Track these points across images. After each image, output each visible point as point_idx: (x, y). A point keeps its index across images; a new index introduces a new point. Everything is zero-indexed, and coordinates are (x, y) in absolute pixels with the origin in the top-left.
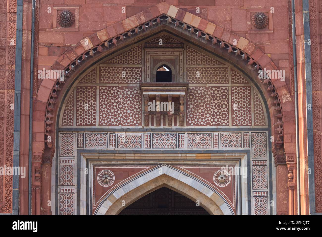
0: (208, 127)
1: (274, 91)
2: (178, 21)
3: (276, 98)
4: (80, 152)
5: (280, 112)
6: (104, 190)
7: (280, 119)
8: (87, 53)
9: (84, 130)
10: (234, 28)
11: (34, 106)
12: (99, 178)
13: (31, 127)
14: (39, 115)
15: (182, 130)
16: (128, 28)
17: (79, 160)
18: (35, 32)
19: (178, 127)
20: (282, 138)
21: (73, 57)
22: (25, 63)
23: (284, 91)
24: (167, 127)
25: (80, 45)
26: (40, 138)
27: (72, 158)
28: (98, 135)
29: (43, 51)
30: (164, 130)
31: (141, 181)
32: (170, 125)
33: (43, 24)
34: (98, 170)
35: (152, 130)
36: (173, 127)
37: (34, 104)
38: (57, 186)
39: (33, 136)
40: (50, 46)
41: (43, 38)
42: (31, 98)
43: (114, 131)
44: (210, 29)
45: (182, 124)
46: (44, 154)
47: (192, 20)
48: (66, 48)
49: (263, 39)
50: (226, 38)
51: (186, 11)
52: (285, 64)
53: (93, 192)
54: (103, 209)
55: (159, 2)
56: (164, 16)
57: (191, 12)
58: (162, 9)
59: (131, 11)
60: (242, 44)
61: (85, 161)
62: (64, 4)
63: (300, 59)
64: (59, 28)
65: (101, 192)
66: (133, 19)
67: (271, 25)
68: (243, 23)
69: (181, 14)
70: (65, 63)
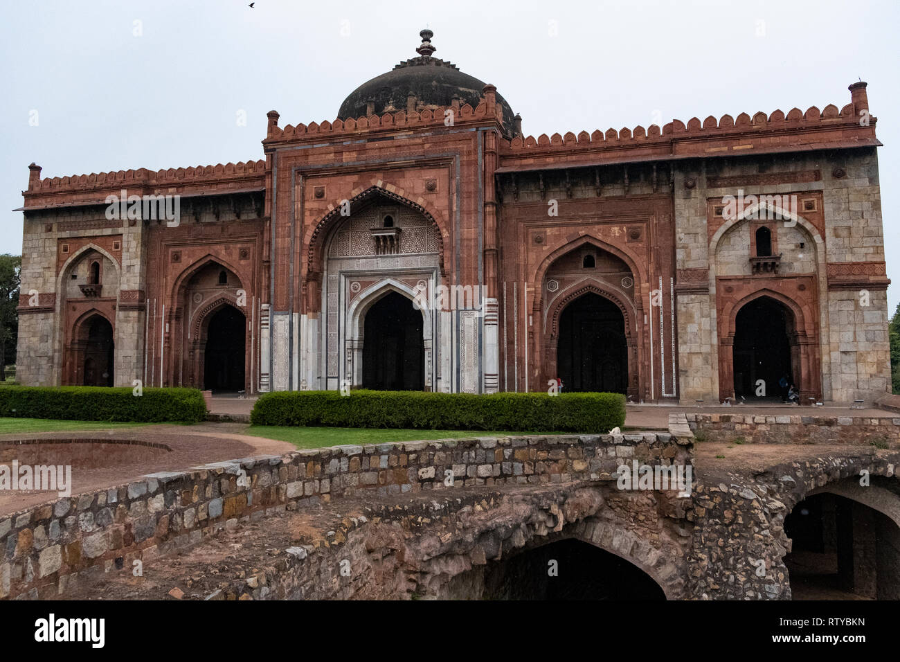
0: (413, 253)
1: (439, 230)
2: (383, 189)
3: (440, 234)
4: (341, 272)
5: (442, 243)
6: (355, 294)
7: (442, 247)
8: (332, 213)
9: (342, 259)
10: (415, 192)
11: (302, 247)
12: (352, 288)
13: (300, 259)
14: (305, 252)
15: (397, 256)
16: (354, 196)
17: (340, 277)
18: (303, 202)
19: (396, 254)
20: (443, 259)
21: (323, 216)
22: (296, 222)
23: (444, 230)
24: (389, 255)
25: (327, 208)
26: (305, 266)
27: (334, 276)
28: (350, 261)
29: (307, 213)
30: (387, 257)
31: (375, 288)
32: (391, 253)
33: (307, 197)
34: (351, 283)
35: (380, 257)
36: (393, 255)
37: (302, 244)
38: (327, 293)
39: (301, 264)
40: (311, 210)
41: (308, 205)
42: (301, 242)
43: (359, 258)
44: (401, 193)
45: (397, 253)
46: (308, 275)
47: (391, 188)
48: (320, 211)
49: (432, 197)
50: (411, 198)
51: (387, 182)
52: (446, 213)
53: (348, 296)
54: (354, 306)
55: (371, 178)
56: (375, 187)
57: (390, 183)
58: (373, 182)
59: (356, 185)
60: (420, 201)
61: (343, 278)
62: (319, 184)
63: (455, 209)
64: (316, 199)
65: (353, 296)
66: (356, 190)
67: (437, 189)
68: (420, 187)
69: (384, 185)
70: (319, 220)
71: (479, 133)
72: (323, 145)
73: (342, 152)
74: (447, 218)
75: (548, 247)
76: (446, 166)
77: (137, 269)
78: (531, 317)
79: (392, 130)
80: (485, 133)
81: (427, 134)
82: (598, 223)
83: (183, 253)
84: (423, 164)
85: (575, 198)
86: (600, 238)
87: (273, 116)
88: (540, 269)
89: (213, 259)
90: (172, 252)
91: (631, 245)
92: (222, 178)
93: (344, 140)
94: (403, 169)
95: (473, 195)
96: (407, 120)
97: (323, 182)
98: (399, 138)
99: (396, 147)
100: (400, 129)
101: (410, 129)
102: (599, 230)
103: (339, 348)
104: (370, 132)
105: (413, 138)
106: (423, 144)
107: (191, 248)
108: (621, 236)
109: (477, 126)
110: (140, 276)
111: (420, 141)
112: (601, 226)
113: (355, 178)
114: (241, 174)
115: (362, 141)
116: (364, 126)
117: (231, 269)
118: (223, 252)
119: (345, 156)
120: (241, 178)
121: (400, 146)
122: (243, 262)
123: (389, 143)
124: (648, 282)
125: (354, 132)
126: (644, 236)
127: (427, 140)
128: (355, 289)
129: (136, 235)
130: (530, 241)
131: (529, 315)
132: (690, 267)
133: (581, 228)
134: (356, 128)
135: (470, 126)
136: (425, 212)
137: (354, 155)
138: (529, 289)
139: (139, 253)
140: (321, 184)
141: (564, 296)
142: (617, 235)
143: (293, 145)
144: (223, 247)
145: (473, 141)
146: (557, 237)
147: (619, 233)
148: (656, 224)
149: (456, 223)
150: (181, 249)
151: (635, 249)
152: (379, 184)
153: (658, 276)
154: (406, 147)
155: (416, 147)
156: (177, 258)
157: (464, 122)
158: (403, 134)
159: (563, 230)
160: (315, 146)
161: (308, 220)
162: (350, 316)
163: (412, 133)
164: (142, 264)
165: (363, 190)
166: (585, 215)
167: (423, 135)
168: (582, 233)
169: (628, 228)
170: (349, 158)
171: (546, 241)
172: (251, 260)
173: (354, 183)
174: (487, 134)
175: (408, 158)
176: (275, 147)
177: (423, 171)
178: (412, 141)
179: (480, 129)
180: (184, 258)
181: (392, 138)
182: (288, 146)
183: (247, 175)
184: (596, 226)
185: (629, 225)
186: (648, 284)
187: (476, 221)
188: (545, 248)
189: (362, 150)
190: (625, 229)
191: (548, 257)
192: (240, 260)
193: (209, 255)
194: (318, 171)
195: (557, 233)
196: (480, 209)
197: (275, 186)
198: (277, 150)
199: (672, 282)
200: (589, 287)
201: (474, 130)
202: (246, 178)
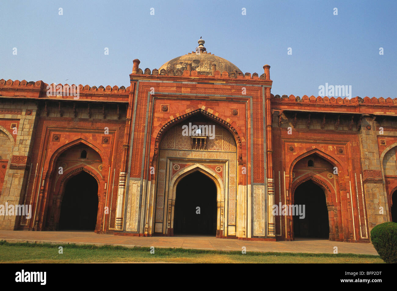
0: (215, 150)
2: (205, 111)
3: (240, 140)
4: (168, 158)
6: (176, 172)
7: (241, 148)
8: (172, 121)
9: (169, 150)
10: (225, 115)
12: (174, 167)
14: (153, 142)
15: (205, 151)
16: (187, 113)
17: (167, 160)
18: (153, 113)
20: (241, 155)
21: (167, 122)
23: (243, 138)
25: (169, 118)
27: (165, 159)
28: (174, 152)
29: (156, 120)
30: (198, 151)
32: (201, 149)
33: (156, 110)
34: (174, 164)
35: (194, 151)
37: (151, 138)
38: (159, 169)
40: (158, 118)
41: (156, 115)
43: (180, 150)
44: (217, 115)
45: (205, 149)
46: (154, 157)
47: (210, 111)
48: (164, 119)
49: (235, 119)
50: (222, 118)
51: (208, 107)
52: (243, 128)
53: (171, 172)
54: (175, 179)
55: (199, 104)
56: (200, 109)
57: (210, 108)
58: (199, 106)
59: (188, 107)
60: (228, 120)
61: (169, 161)
62: (164, 103)
63: (249, 127)
64: (162, 112)
65: (175, 172)
66: (189, 109)
67: (239, 114)
68: (228, 113)
69: (206, 109)
70: (163, 124)
71: (263, 88)
72: (169, 82)
73: (182, 87)
74: (244, 131)
75: (296, 153)
76: (244, 103)
77: (29, 142)
78: (287, 191)
79: (213, 80)
80: (266, 89)
81: (234, 84)
82: (322, 143)
83: (61, 136)
84: (230, 100)
85: (310, 128)
86: (323, 151)
87: (137, 62)
88: (291, 165)
89: (83, 141)
90: (54, 135)
91: (338, 156)
92: (96, 93)
93: (183, 81)
94: (218, 102)
95: (260, 120)
96: (221, 75)
97: (167, 103)
98: (216, 84)
99: (215, 89)
100: (218, 80)
101: (223, 80)
102: (322, 147)
103: (164, 204)
104: (199, 79)
105: (225, 86)
106: (231, 89)
107: (68, 133)
108: (334, 151)
109: (262, 84)
110: (30, 147)
111: (229, 87)
112: (323, 145)
113: (188, 103)
114: (108, 92)
115: (194, 83)
116: (195, 75)
117: (95, 148)
118: (91, 138)
119: (183, 89)
120: (108, 95)
121: (217, 89)
122: (104, 145)
123: (211, 86)
124: (349, 176)
125: (190, 77)
126: (344, 152)
127: (233, 87)
128: (176, 168)
129: (30, 121)
130: (286, 149)
131: (286, 190)
132: (372, 169)
133: (313, 144)
134: (190, 76)
135: (258, 84)
136: (231, 127)
137: (189, 90)
138: (286, 176)
139: (31, 132)
140: (165, 104)
141: (298, 181)
142: (331, 150)
143: (150, 79)
144: (91, 134)
145: (259, 91)
146: (301, 149)
147: (332, 149)
148: (351, 146)
149: (250, 135)
150: (60, 133)
151: (341, 158)
152: (203, 108)
153: (354, 173)
154: (221, 90)
155: (227, 90)
156: (57, 138)
157: (255, 81)
158: (219, 82)
159: (304, 145)
160: (164, 82)
161: (156, 124)
162: (172, 185)
163: (225, 82)
164: (31, 140)
165: (193, 110)
166: (315, 138)
167: (231, 84)
168: (314, 147)
169: (336, 147)
170: (185, 91)
171: (295, 150)
172: (110, 145)
173: (187, 105)
174: (267, 89)
175: (222, 96)
176: (138, 79)
177: (230, 104)
178: (225, 87)
179: (263, 86)
180: (62, 139)
181: (213, 84)
182: (146, 79)
183: (113, 93)
184: (321, 145)
185: (337, 146)
186: (348, 177)
187: (262, 135)
188: (294, 154)
189: (193, 87)
190: (335, 147)
191: (296, 159)
192: (102, 143)
193: (81, 138)
194: (165, 96)
195: (300, 146)
196: (264, 128)
197: (136, 101)
198: (139, 81)
199: (361, 176)
200: (311, 177)
201: (261, 86)
202: (112, 95)
